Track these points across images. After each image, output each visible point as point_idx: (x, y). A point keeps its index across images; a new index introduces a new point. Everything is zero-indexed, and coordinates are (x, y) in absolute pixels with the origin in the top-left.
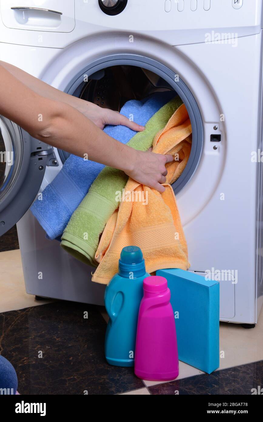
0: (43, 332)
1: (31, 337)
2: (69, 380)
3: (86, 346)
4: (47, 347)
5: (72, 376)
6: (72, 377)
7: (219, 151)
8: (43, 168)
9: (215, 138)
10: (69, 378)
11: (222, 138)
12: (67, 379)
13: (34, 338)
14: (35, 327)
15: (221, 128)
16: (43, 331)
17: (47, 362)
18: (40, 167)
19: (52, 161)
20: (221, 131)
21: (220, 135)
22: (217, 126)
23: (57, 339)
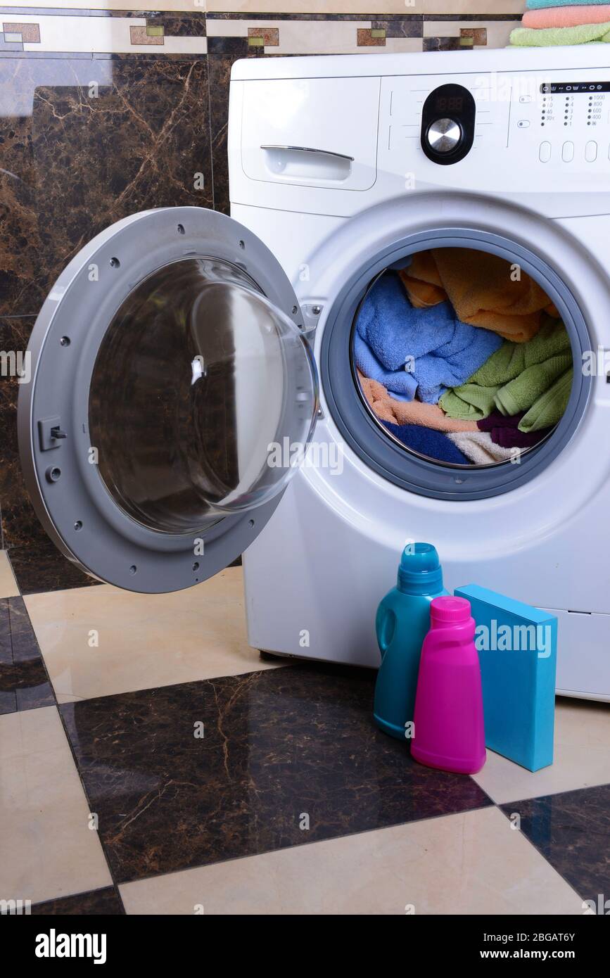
0: (292, 713)
1: (271, 721)
2: (357, 790)
3: (374, 738)
4: (305, 738)
5: (362, 784)
6: (362, 786)
10: (357, 788)
12: (354, 789)
13: (278, 722)
14: (274, 705)
16: (289, 712)
17: (312, 762)
23: (320, 726)
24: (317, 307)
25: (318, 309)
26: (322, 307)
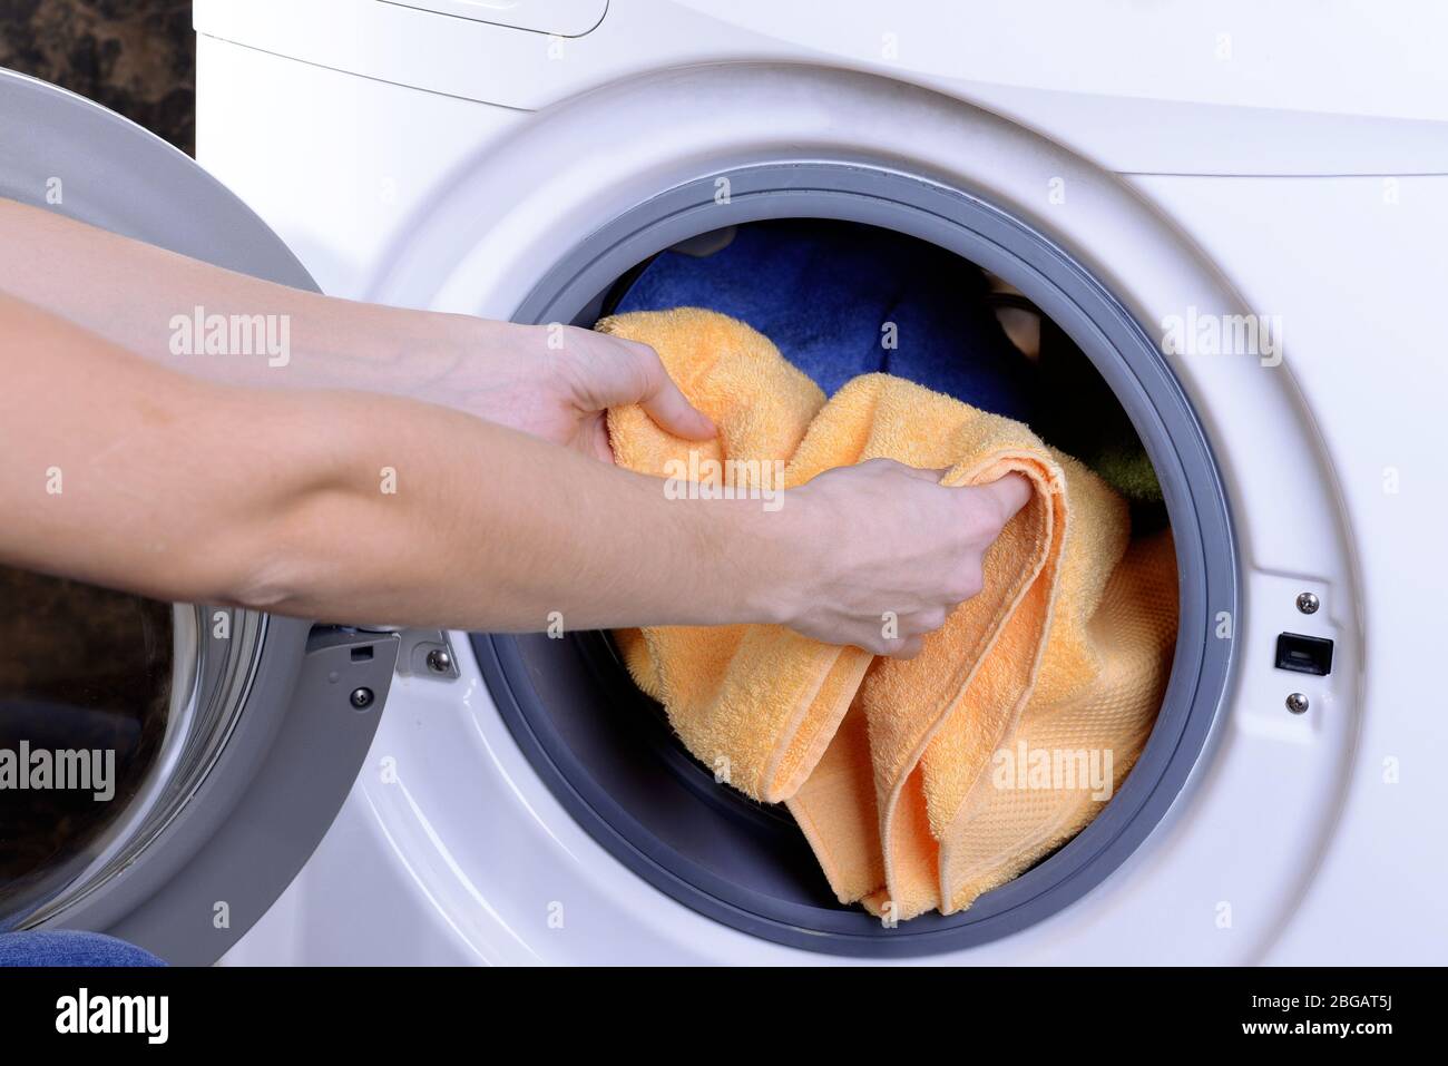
7: (1317, 723)
8: (370, 701)
9: (1303, 654)
11: (1340, 658)
15: (1340, 611)
18: (360, 693)
19: (428, 652)
20: (1334, 623)
21: (1331, 642)
22: (1317, 593)
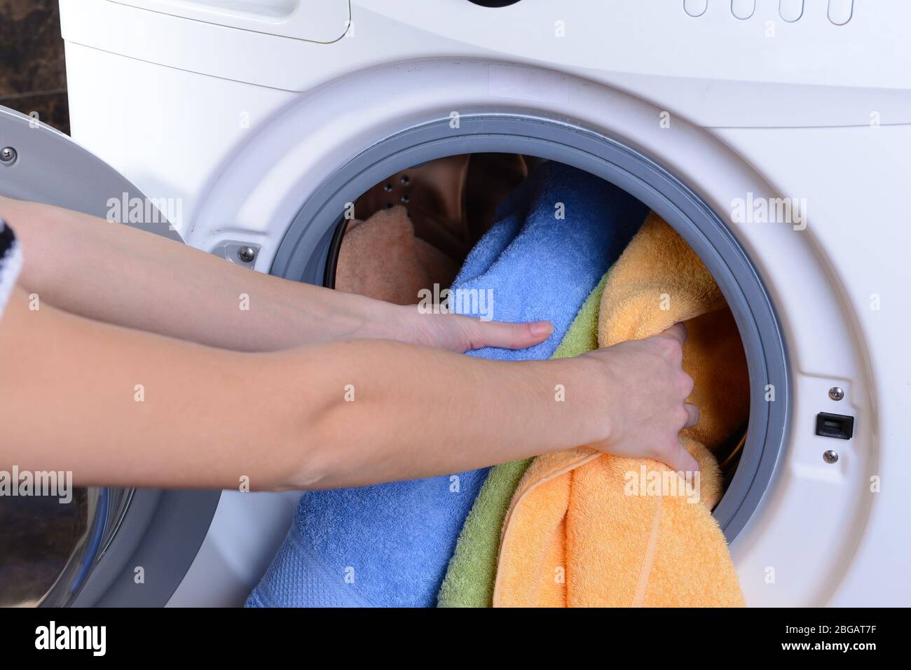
7: (844, 468)
21: (853, 418)
22: (841, 387)
24: (246, 248)
25: (251, 251)
26: (257, 250)
